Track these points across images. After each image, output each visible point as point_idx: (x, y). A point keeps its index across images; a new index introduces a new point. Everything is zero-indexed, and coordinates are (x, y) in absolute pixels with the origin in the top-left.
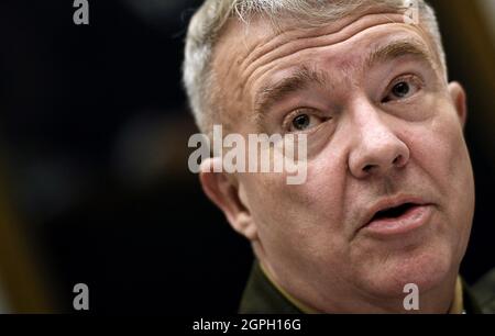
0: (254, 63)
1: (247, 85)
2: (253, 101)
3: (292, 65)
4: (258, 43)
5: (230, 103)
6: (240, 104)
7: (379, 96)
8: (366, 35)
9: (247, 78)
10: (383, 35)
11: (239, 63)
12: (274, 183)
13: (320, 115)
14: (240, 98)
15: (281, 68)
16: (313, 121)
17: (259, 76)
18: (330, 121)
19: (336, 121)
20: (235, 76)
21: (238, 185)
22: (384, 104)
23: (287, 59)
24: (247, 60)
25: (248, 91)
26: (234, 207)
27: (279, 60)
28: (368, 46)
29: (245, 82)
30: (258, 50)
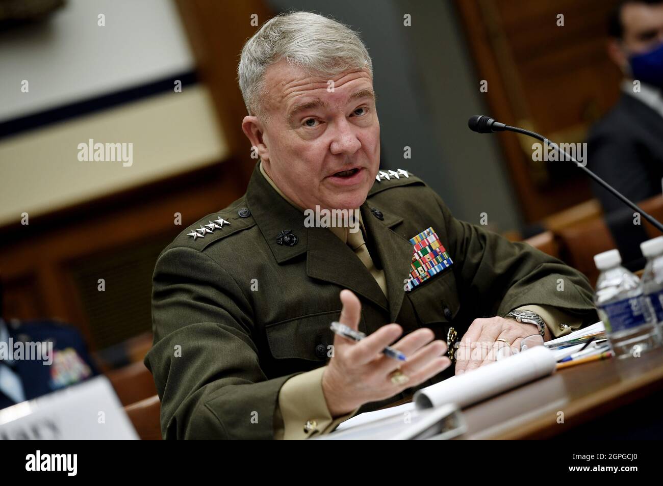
0: (292, 89)
1: (286, 98)
2: (288, 108)
3: (313, 96)
4: (295, 79)
5: (273, 101)
6: (279, 104)
7: (349, 114)
8: (350, 85)
9: (287, 95)
10: (357, 86)
11: (283, 85)
12: (291, 147)
13: (320, 120)
14: (280, 102)
15: (306, 96)
16: (316, 123)
17: (294, 96)
18: (325, 124)
19: (327, 124)
20: (279, 91)
21: (263, 133)
22: (350, 118)
23: (311, 92)
24: (288, 85)
25: (286, 101)
26: (257, 141)
27: (306, 92)
28: (350, 91)
29: (286, 96)
30: (295, 83)
